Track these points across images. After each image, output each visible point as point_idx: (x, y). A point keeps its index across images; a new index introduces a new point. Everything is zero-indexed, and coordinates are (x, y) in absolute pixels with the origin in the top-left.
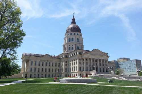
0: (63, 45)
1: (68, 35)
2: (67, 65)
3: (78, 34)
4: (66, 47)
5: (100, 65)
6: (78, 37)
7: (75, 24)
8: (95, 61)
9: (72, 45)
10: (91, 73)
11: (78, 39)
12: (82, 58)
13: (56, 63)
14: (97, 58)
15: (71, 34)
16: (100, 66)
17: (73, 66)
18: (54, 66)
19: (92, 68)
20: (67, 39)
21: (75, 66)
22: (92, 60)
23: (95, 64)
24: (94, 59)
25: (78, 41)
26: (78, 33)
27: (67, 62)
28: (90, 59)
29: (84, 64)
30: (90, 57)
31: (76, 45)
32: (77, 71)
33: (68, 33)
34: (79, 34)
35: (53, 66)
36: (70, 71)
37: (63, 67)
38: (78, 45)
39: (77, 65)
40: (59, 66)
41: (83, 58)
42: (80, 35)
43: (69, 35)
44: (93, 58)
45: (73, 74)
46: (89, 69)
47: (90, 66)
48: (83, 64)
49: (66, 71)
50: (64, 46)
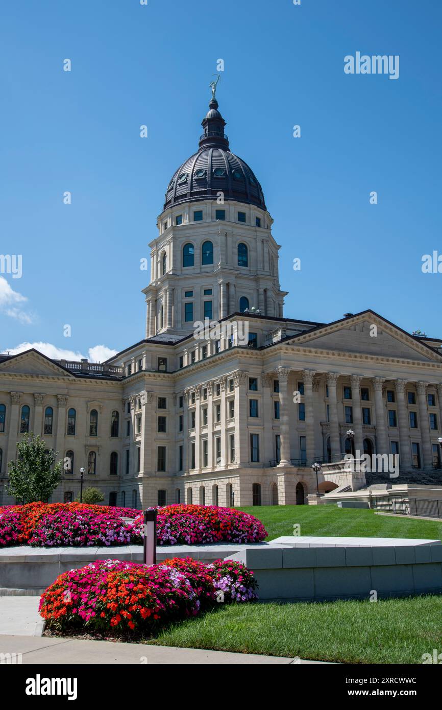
0: (146, 292)
1: (178, 220)
2: (171, 425)
3: (242, 217)
4: (164, 300)
5: (393, 420)
6: (244, 233)
7: (226, 149)
8: (356, 393)
9: (208, 292)
10: (328, 478)
11: (243, 249)
12: (270, 371)
13: (94, 413)
14: (368, 374)
15: (198, 216)
16: (394, 431)
17: (208, 431)
18: (78, 429)
19: (336, 445)
20: (168, 249)
21: (222, 427)
22: (333, 390)
23: (358, 413)
24: (349, 378)
25: (245, 264)
26: (243, 207)
27: (169, 402)
28: (320, 381)
29: (284, 418)
30: (321, 369)
31: (228, 285)
32: (236, 465)
33: (177, 211)
34: (252, 211)
35: (71, 430)
36: (187, 463)
37: (141, 439)
38: (247, 289)
39: (236, 424)
40: (115, 432)
41: (275, 374)
42: (258, 223)
43: (185, 222)
44: (346, 372)
45: (209, 485)
46: (313, 448)
47: (324, 425)
48: (277, 416)
49: (161, 466)
50: (152, 292)
